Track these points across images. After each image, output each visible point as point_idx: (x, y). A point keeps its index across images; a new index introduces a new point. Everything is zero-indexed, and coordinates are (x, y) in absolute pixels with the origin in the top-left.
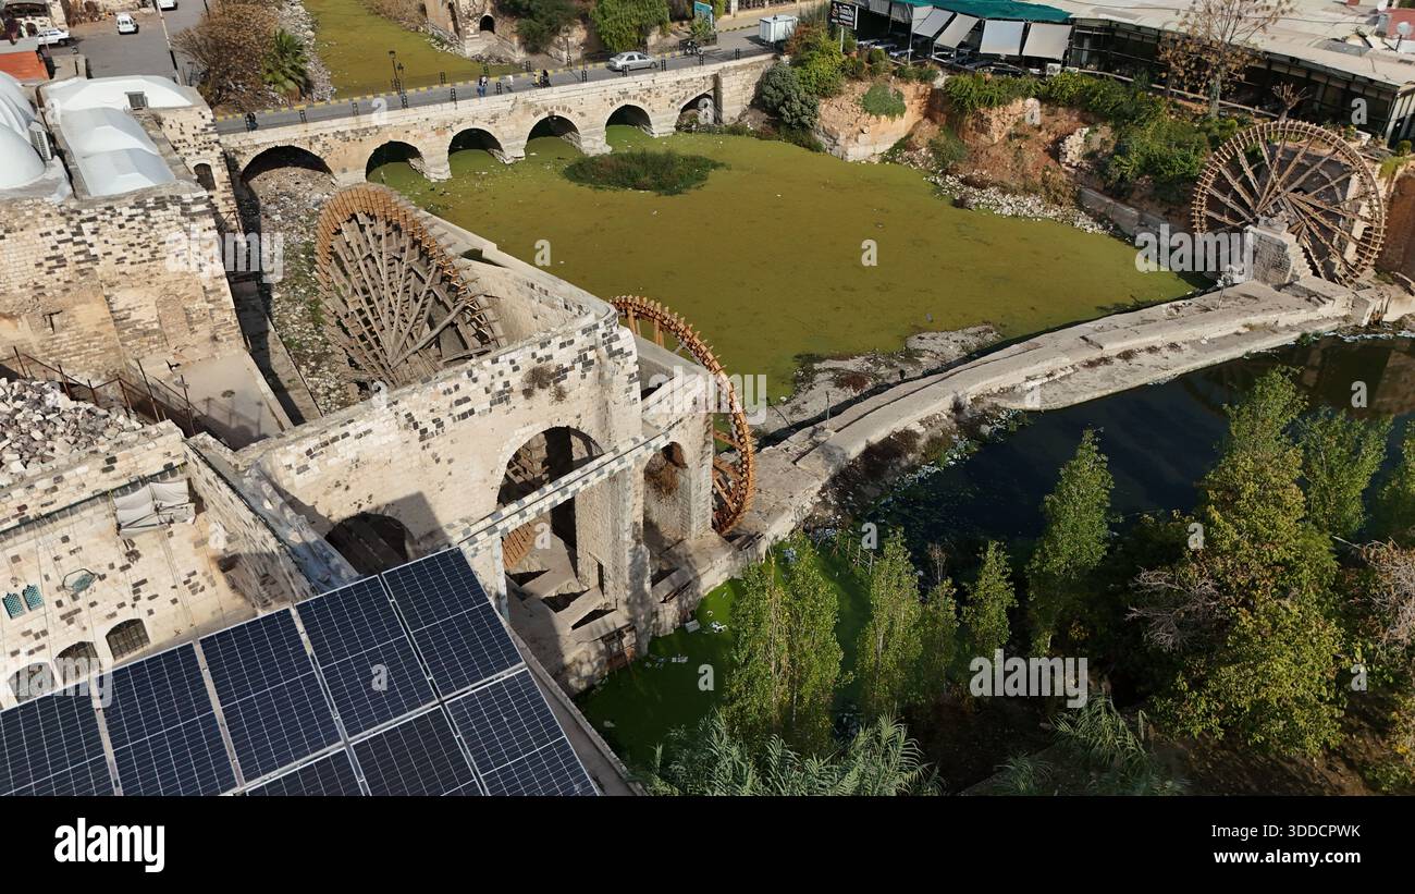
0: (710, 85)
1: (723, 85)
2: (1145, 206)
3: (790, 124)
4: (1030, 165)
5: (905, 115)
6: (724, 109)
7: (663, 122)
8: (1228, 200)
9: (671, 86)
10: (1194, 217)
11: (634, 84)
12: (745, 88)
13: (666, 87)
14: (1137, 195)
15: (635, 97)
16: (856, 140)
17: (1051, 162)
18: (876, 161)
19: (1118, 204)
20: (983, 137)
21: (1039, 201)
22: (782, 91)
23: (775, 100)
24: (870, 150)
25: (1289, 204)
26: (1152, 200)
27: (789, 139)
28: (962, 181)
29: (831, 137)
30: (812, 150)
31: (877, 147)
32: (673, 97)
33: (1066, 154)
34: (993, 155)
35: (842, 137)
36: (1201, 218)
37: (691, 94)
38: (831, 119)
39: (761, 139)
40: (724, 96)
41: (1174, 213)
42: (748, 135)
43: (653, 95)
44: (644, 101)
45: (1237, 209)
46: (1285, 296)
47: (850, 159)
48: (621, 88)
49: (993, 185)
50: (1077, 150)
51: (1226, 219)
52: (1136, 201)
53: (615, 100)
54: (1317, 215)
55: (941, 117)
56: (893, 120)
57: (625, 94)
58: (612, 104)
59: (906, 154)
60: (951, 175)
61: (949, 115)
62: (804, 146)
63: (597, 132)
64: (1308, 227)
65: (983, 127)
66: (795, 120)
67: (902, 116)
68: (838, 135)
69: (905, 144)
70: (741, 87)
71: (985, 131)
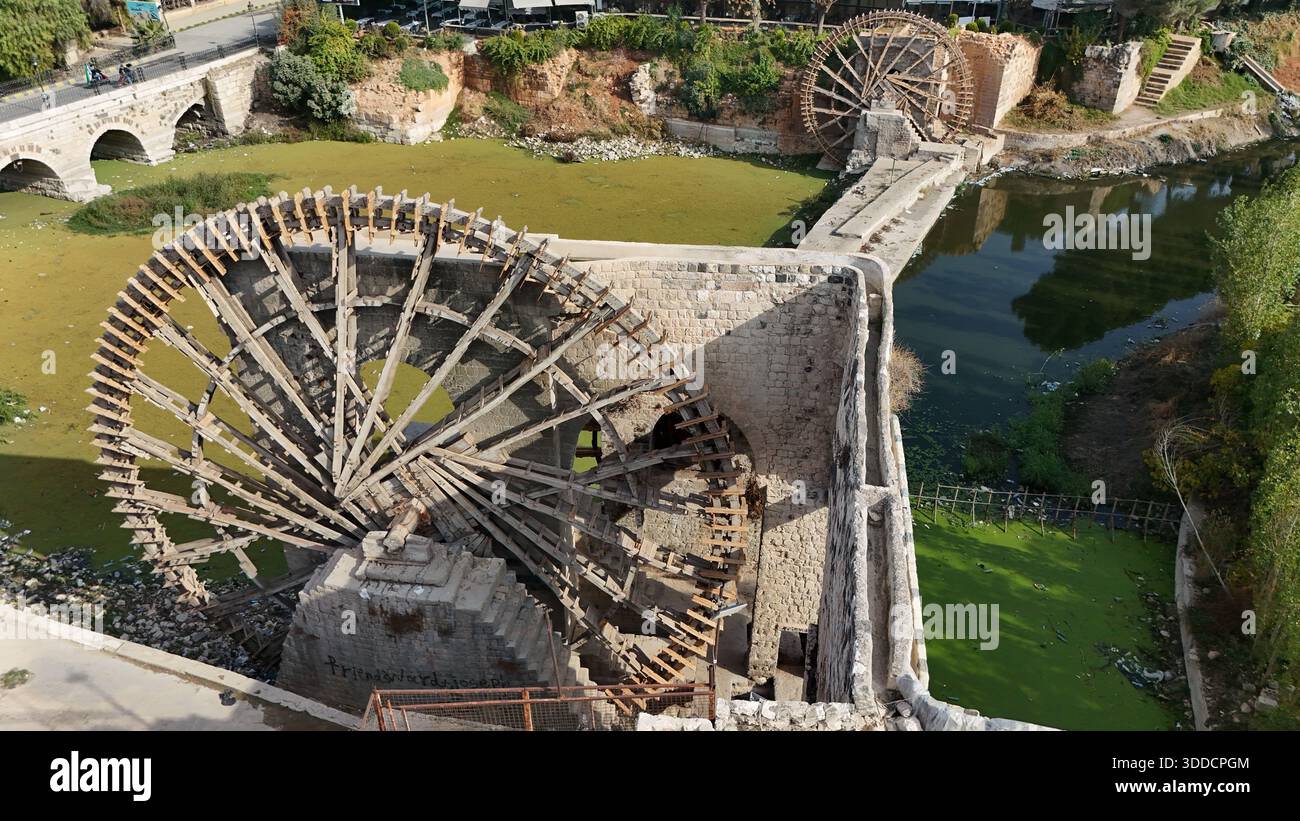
0: (201, 93)
1: (218, 90)
2: (736, 123)
3: (322, 119)
4: (605, 110)
5: (449, 86)
6: (226, 118)
7: (158, 144)
8: (832, 94)
9: (157, 99)
10: (805, 116)
11: (112, 103)
12: (242, 90)
13: (151, 101)
14: (727, 113)
15: (117, 119)
16: (414, 121)
17: (624, 103)
18: (439, 138)
19: (710, 126)
20: (541, 94)
21: (634, 141)
22: (295, 84)
23: (291, 96)
24: (428, 130)
25: (889, 85)
26: (743, 113)
27: (323, 136)
28: (545, 139)
29: (380, 123)
30: (362, 142)
31: (434, 124)
32: (161, 112)
33: (639, 91)
34: (562, 108)
35: (396, 120)
36: (811, 116)
37: (182, 105)
38: (371, 104)
39: (288, 142)
40: (222, 102)
41: (770, 120)
42: (269, 141)
43: (138, 113)
44: (129, 122)
45: (843, 99)
46: (913, 162)
47: (413, 142)
48: (98, 109)
49: (580, 136)
50: (647, 85)
51: (833, 111)
52: (727, 119)
53: (94, 128)
54: (914, 89)
55: (484, 84)
56: (441, 94)
57: (103, 116)
58: (91, 132)
59: (466, 126)
60: (530, 136)
61: (495, 81)
62: (348, 140)
63: (83, 172)
64: (909, 101)
65: (537, 83)
66: (328, 113)
67: (446, 87)
68: (390, 118)
69: (457, 117)
70: (237, 89)
71: (541, 87)
